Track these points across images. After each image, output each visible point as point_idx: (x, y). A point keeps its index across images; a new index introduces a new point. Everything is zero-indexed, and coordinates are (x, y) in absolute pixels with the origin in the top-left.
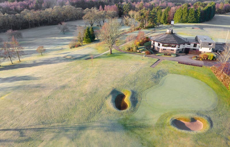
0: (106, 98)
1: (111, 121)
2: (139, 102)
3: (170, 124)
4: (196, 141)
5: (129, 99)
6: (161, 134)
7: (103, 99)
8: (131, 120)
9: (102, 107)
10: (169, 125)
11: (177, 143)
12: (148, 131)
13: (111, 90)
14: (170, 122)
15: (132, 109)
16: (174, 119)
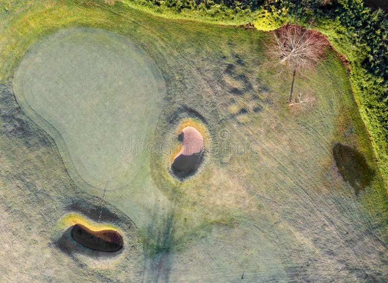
0: (81, 266)
1: (145, 268)
2: (108, 207)
3: (179, 182)
4: (222, 163)
5: (97, 224)
6: (194, 204)
7: (85, 272)
8: (151, 236)
9: (108, 277)
10: (181, 184)
11: (217, 190)
12: (183, 219)
13: (57, 251)
14: (177, 180)
15: (126, 226)
16: (170, 167)
